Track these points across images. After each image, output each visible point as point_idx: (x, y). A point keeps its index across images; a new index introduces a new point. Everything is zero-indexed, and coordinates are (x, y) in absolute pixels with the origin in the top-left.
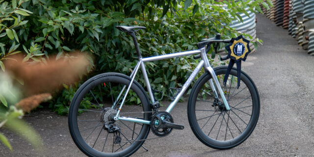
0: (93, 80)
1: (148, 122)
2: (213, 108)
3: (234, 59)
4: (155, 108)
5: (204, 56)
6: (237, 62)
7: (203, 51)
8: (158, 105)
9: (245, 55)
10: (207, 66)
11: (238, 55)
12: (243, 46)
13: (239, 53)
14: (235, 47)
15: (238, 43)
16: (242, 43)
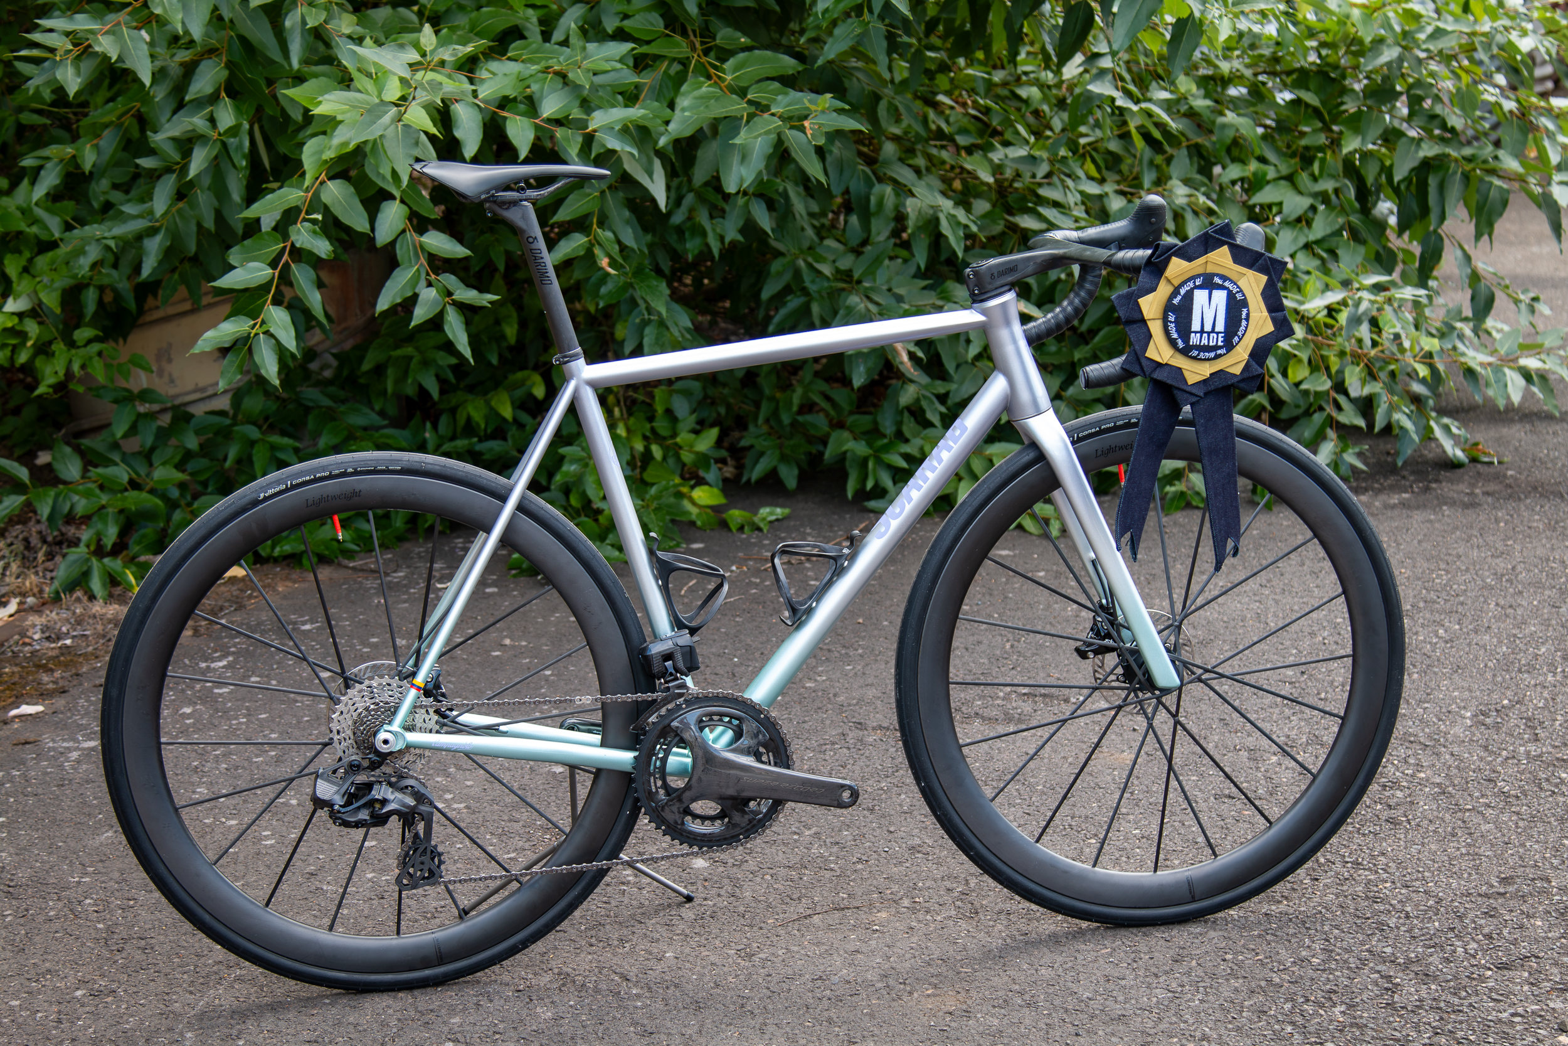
0: (256, 503)
1: (624, 757)
2: (1083, 672)
3: (1169, 382)
4: (664, 673)
5: (1009, 349)
6: (1194, 399)
7: (998, 316)
8: (683, 655)
9: (1251, 355)
10: (1030, 410)
11: (1195, 353)
12: (1231, 297)
13: (1205, 342)
14: (1176, 301)
15: (1199, 276)
16: (1224, 278)
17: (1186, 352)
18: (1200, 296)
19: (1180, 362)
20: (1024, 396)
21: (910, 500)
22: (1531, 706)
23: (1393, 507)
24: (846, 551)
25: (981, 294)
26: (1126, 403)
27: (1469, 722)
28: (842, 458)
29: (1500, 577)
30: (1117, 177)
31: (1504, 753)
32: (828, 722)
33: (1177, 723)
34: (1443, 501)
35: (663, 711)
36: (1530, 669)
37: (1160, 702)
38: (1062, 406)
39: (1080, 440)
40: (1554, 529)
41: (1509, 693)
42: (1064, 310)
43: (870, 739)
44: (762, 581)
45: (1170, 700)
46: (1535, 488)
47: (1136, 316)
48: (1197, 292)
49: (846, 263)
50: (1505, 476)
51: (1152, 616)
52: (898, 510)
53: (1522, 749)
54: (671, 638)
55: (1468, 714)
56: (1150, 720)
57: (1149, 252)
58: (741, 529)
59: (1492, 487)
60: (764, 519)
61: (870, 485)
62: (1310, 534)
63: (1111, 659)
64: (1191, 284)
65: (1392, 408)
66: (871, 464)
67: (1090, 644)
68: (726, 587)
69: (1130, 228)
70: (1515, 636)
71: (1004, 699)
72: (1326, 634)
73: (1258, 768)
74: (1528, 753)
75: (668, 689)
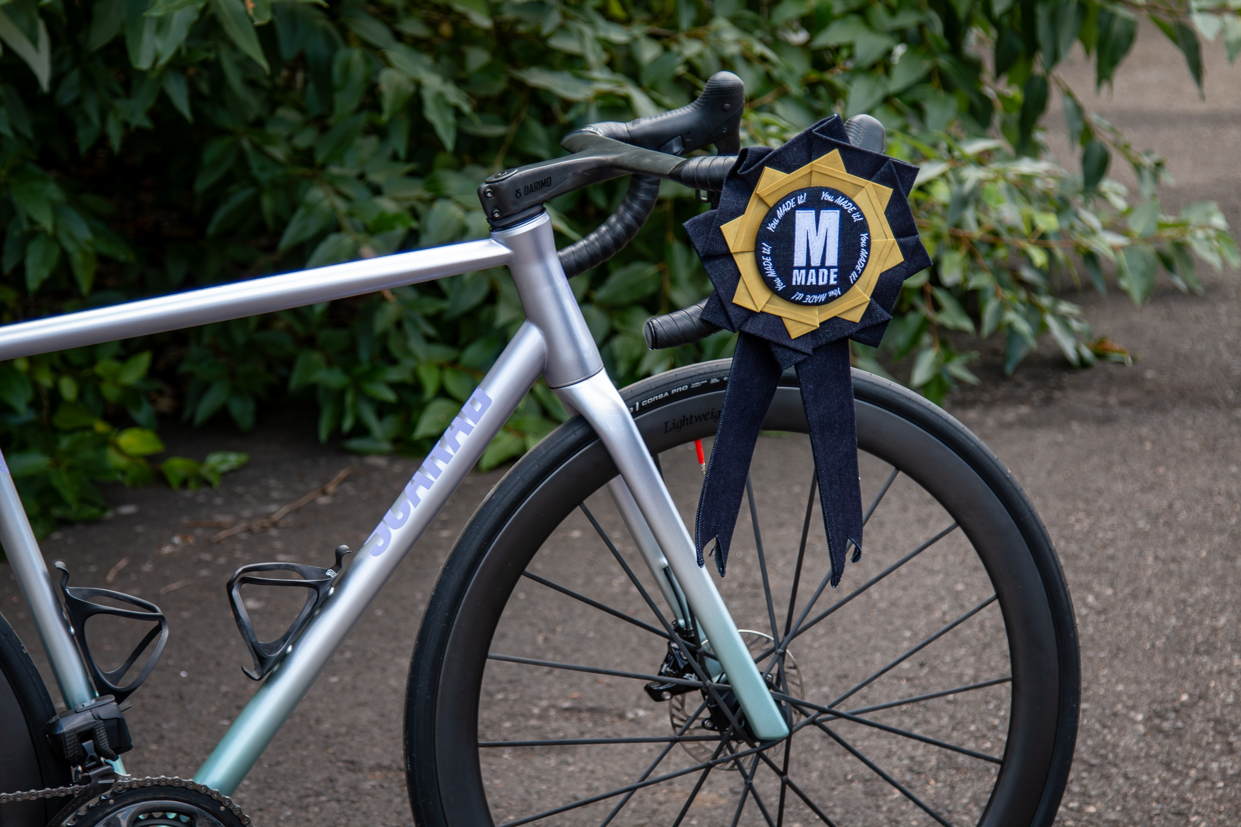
3: (766, 336)
4: (82, 757)
5: (544, 292)
6: (800, 358)
7: (527, 248)
8: (108, 731)
9: (873, 296)
10: (574, 372)
11: (799, 296)
12: (845, 218)
13: (812, 280)
14: (772, 227)
15: (801, 191)
16: (835, 193)
17: (787, 295)
18: (804, 220)
19: (779, 308)
20: (566, 354)
21: (416, 501)
22: (1218, 703)
23: (1010, 426)
24: (330, 573)
25: (503, 217)
26: (673, 308)
27: (1141, 729)
28: (312, 389)
29: (1153, 518)
30: (645, 16)
31: (1193, 773)
32: (309, 762)
33: (786, 783)
34: (1072, 415)
35: (82, 811)
36: (1210, 649)
37: (760, 755)
38: (594, 311)
39: (643, 410)
40: (1213, 450)
41: (1188, 685)
42: (611, 228)
43: (367, 786)
44: (216, 557)
45: (776, 755)
46: (1182, 395)
47: (719, 248)
48: (800, 215)
49: (304, 140)
50: (1143, 379)
51: (746, 638)
52: (400, 516)
53: (1215, 766)
54: (90, 709)
55: (1140, 717)
56: (748, 779)
57: (733, 159)
58: (184, 484)
59: (1129, 394)
60: (213, 470)
61: (348, 424)
62: (949, 521)
63: (694, 701)
64: (791, 203)
65: (1003, 306)
66: (349, 398)
67: (663, 683)
68: (165, 633)
69: (696, 116)
70: (1184, 602)
71: (540, 717)
72: (945, 607)
73: (878, 807)
74: (1223, 771)
75: (88, 779)
